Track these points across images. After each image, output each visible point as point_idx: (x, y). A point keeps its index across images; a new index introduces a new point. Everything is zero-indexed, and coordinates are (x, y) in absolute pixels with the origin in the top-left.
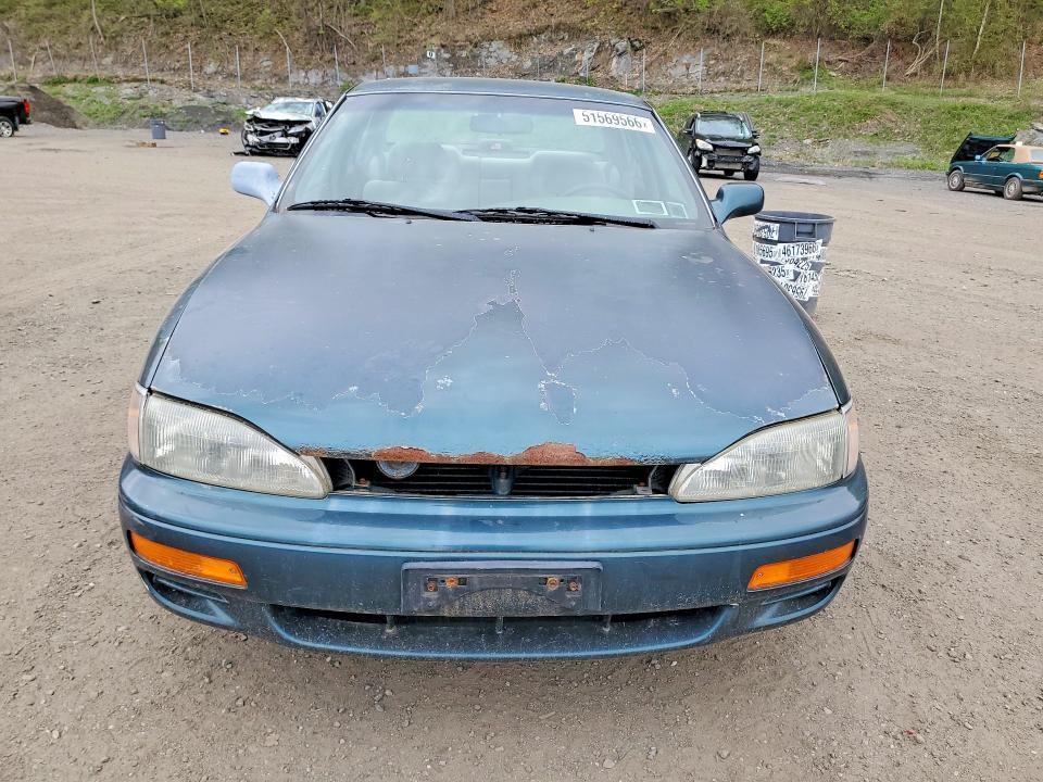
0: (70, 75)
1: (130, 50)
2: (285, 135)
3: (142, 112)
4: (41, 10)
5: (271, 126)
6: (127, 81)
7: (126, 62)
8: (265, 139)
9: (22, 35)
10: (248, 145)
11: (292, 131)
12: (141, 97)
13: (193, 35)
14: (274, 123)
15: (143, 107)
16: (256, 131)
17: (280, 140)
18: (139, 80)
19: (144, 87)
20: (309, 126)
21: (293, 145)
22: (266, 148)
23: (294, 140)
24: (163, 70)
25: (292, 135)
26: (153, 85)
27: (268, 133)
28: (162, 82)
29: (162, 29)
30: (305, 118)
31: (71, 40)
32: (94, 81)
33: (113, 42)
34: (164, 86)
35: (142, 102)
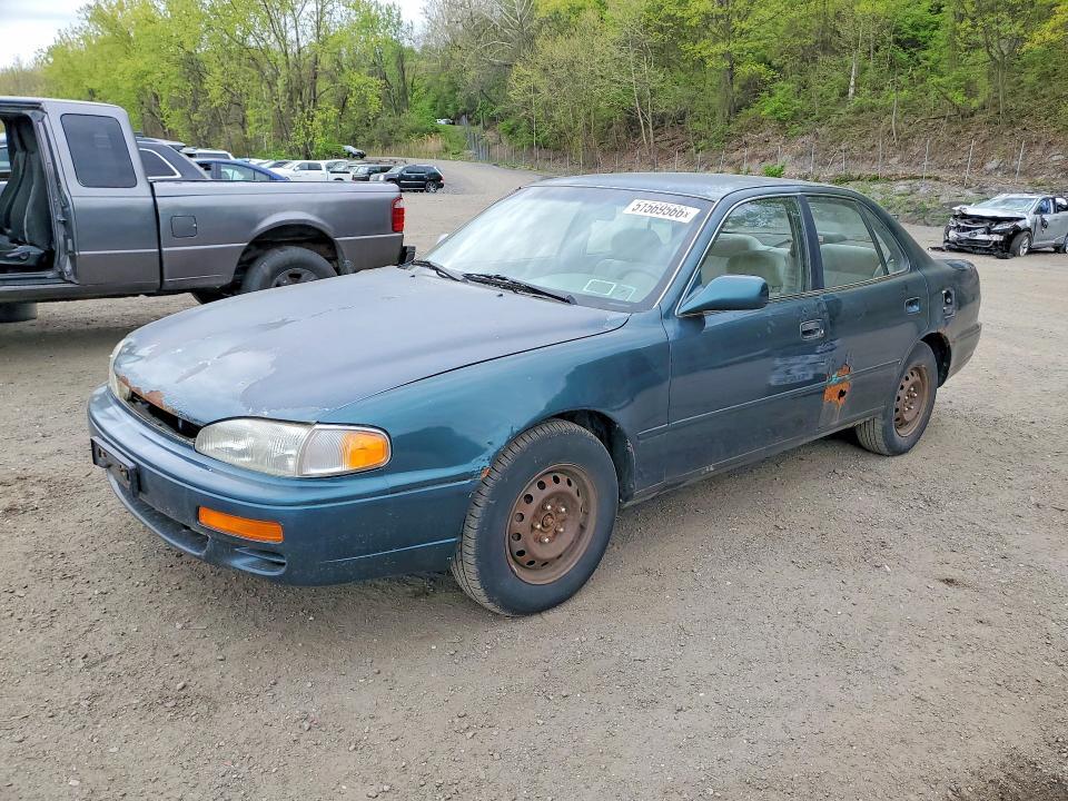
0: (856, 174)
1: (916, 150)
2: (989, 232)
3: (908, 208)
4: (850, 117)
5: (974, 222)
6: (905, 179)
7: (911, 161)
8: (965, 235)
9: (828, 139)
10: (947, 241)
11: (998, 228)
12: (912, 193)
13: (984, 133)
14: (981, 219)
15: (909, 203)
16: (958, 226)
17: (981, 237)
18: (917, 178)
19: (918, 184)
20: (1020, 224)
21: (995, 243)
22: (965, 244)
23: (996, 238)
24: (943, 167)
25: (996, 233)
26: (927, 181)
27: (969, 229)
28: (937, 179)
29: (954, 129)
30: (1018, 215)
31: (868, 142)
32: (876, 179)
33: (905, 142)
34: (938, 183)
35: (910, 198)
